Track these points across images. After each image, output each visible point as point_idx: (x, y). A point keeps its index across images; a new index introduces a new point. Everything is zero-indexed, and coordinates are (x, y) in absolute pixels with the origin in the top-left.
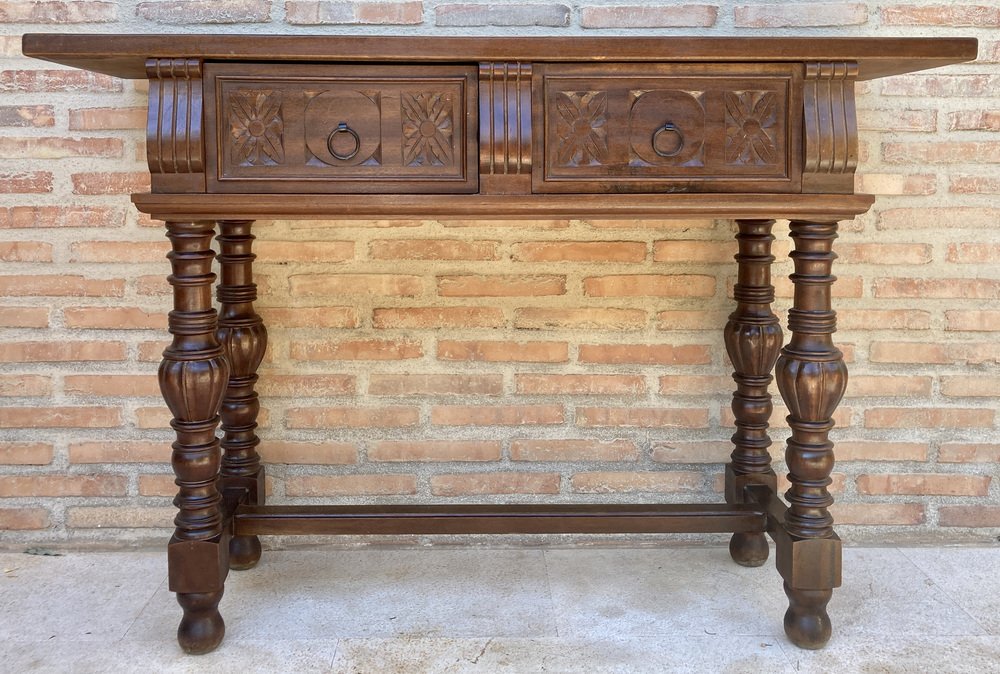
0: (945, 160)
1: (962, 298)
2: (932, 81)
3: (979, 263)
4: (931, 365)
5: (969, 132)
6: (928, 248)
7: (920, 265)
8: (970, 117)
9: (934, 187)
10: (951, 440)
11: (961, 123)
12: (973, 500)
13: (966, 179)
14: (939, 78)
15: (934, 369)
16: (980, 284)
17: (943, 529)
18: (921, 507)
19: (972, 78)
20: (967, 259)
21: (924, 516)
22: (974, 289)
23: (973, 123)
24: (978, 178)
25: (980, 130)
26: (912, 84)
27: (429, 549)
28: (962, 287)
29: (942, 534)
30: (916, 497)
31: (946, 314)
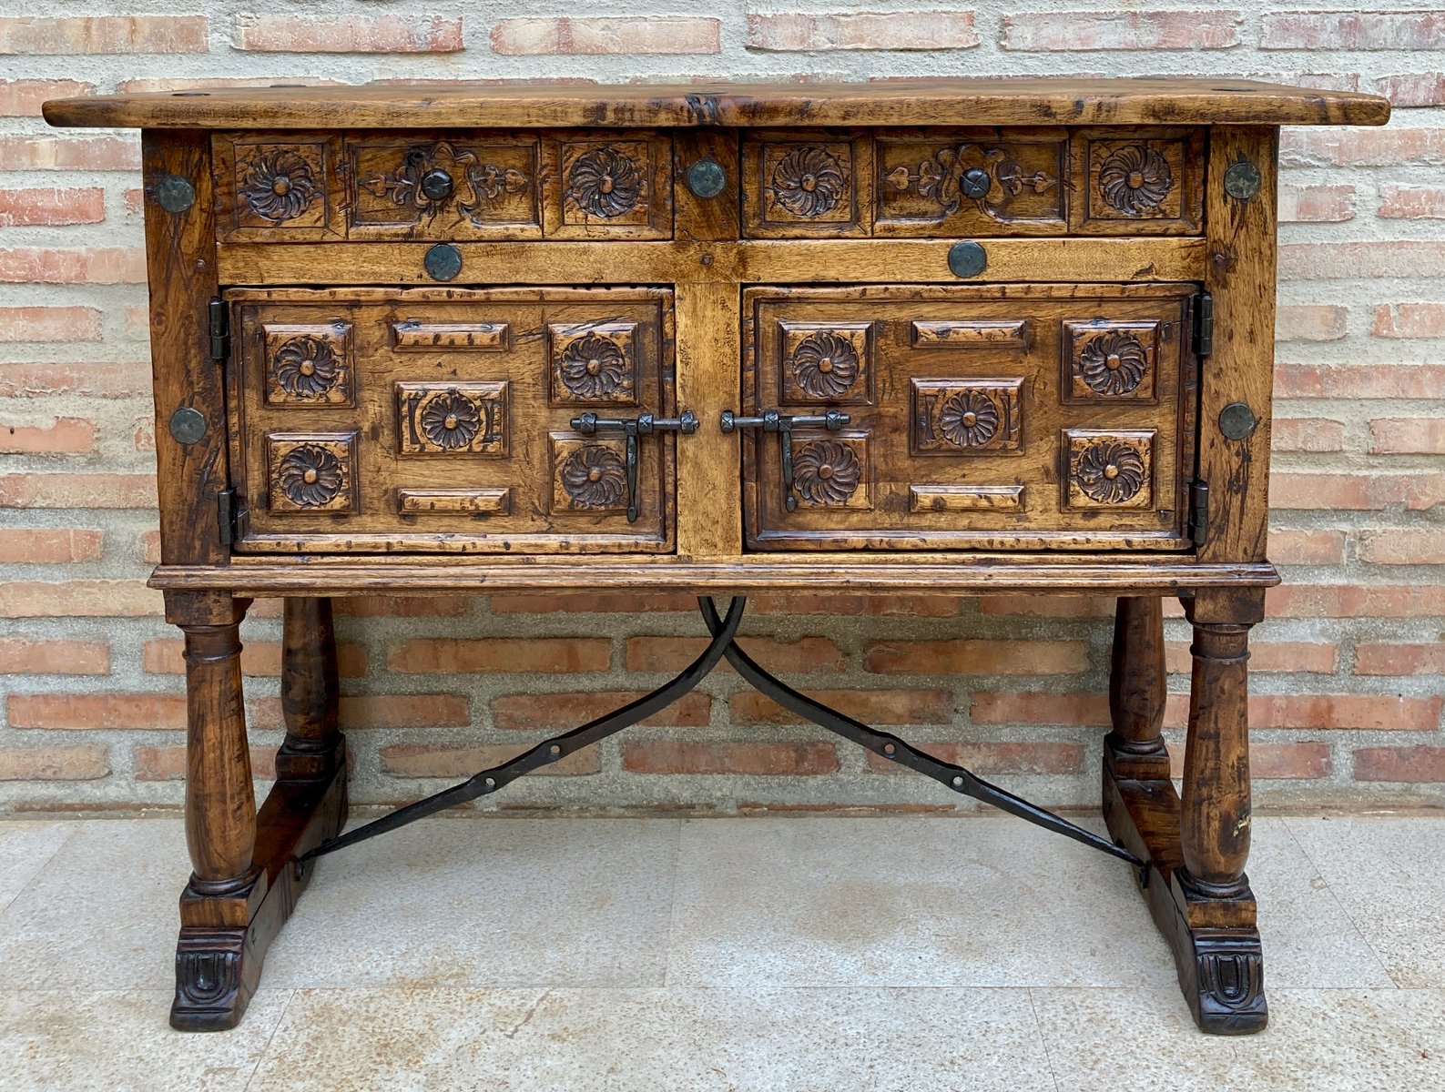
0: (1372, 162)
1: (1397, 398)
2: (1350, 24)
3: (1427, 339)
4: (1342, 512)
5: (1414, 112)
6: (1340, 313)
7: (1325, 342)
8: (1416, 86)
9: (1351, 208)
10: (1378, 637)
11: (1400, 96)
12: (1415, 736)
13: (1408, 192)
14: (1362, 17)
15: (1348, 519)
16: (1429, 374)
17: (1361, 785)
18: (1324, 750)
19: (1420, 19)
20: (1408, 331)
21: (1329, 764)
22: (1419, 383)
23: (1421, 97)
24: (1429, 192)
25: (1433, 107)
26: (1314, 29)
27: (492, 815)
28: (1398, 379)
29: (1359, 794)
30: (1317, 733)
31: (1370, 426)
